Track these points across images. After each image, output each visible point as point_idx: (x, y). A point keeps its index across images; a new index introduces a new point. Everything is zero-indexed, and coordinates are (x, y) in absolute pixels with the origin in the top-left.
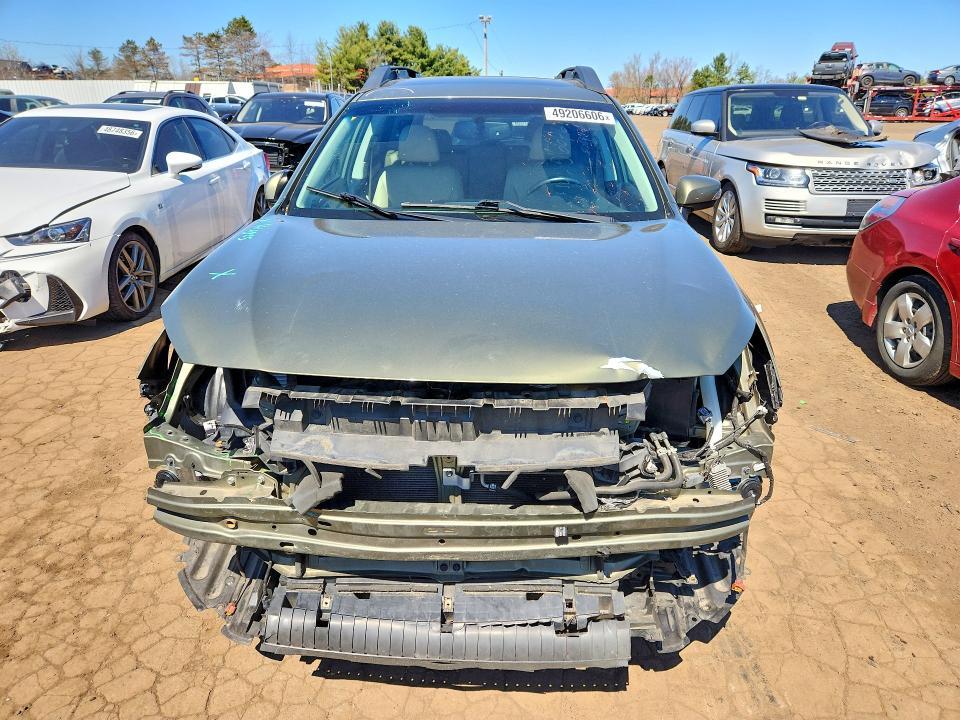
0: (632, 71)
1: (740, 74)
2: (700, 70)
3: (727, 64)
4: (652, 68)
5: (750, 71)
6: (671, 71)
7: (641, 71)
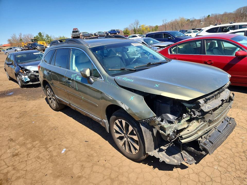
0: (14, 38)
1: (47, 37)
2: (35, 37)
3: (42, 35)
4: (20, 37)
5: (49, 36)
6: (27, 37)
7: (17, 38)
